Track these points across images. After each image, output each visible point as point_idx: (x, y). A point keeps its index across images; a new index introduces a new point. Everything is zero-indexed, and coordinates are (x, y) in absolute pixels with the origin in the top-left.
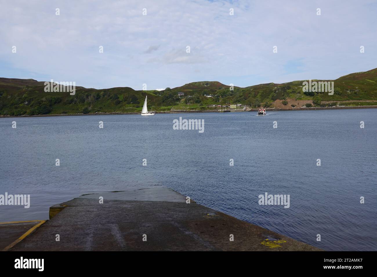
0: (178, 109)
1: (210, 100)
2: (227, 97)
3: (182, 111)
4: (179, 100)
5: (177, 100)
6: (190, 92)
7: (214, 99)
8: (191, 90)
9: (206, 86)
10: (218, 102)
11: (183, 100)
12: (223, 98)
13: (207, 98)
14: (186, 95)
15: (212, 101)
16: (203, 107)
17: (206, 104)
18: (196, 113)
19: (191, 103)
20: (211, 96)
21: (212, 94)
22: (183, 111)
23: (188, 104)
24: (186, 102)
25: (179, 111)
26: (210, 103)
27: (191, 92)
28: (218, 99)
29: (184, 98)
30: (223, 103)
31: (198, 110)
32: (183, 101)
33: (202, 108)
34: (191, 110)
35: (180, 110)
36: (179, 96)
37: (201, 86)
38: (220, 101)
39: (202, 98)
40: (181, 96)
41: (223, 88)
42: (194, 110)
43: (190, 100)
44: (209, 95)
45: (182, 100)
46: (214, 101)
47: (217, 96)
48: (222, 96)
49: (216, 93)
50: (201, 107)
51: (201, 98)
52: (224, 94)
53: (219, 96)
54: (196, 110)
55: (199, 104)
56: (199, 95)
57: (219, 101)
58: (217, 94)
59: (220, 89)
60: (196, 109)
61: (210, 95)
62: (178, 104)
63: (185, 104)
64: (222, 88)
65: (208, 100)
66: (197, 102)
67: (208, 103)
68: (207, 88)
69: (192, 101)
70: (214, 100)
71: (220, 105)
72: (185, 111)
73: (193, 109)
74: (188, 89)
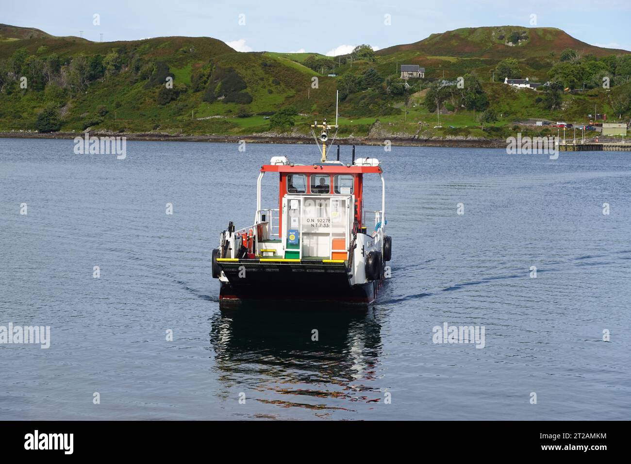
0: (398, 130)
1: (525, 101)
2: (591, 92)
3: (412, 140)
4: (401, 94)
5: (396, 94)
6: (447, 65)
7: (543, 97)
8: (452, 59)
9: (510, 44)
10: (555, 109)
11: (419, 96)
12: (576, 94)
13: (513, 91)
14: (431, 76)
15: (533, 106)
16: (497, 125)
17: (506, 114)
18: (466, 147)
19: (449, 110)
20: (528, 86)
21: (534, 79)
22: (418, 141)
23: (439, 113)
24: (431, 105)
25: (401, 140)
26: (523, 110)
27: (454, 64)
28: (557, 96)
29: (423, 88)
30: (575, 113)
31: (476, 138)
32: (420, 101)
33: (492, 129)
34: (449, 137)
35: (407, 135)
36: (404, 81)
37: (494, 43)
38: (564, 106)
39: (494, 91)
40: (411, 81)
41: (579, 57)
42: (460, 138)
43: (448, 96)
44: (519, 79)
45: (416, 95)
46: (541, 104)
47: (553, 87)
48: (572, 88)
49: (550, 72)
50: (491, 124)
51: (488, 91)
52: (580, 79)
53: (562, 88)
54: (470, 138)
55: (481, 115)
56: (481, 81)
57: (558, 104)
58: (552, 76)
59: (565, 58)
60: (467, 132)
61: (526, 83)
62: (399, 112)
63: (425, 112)
64: (574, 55)
65: (515, 98)
66: (473, 106)
67: (514, 113)
68: (514, 53)
69: (453, 102)
70: (539, 100)
71: (564, 121)
72: (426, 141)
73: (455, 132)
74: (442, 55)
